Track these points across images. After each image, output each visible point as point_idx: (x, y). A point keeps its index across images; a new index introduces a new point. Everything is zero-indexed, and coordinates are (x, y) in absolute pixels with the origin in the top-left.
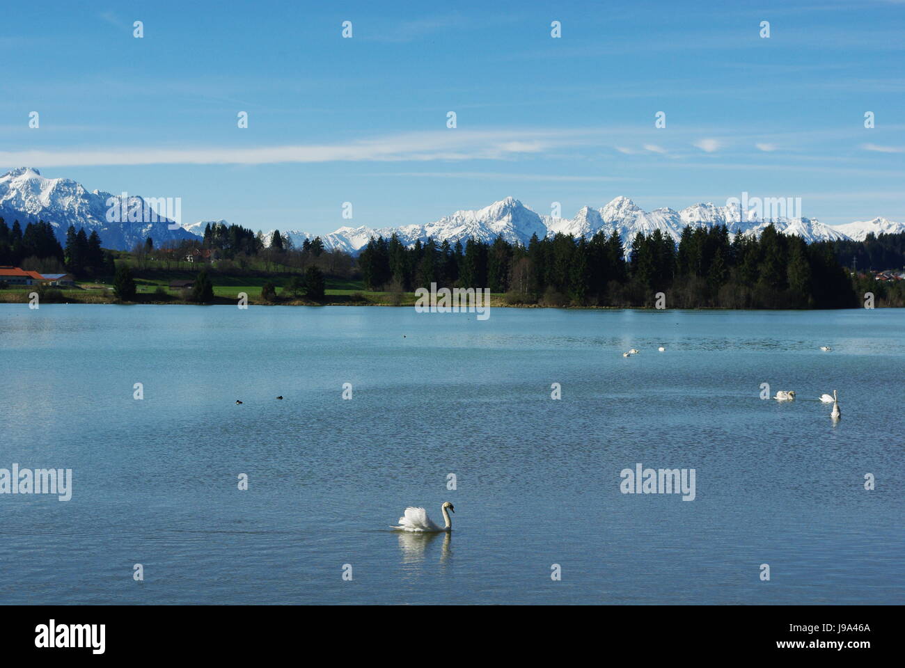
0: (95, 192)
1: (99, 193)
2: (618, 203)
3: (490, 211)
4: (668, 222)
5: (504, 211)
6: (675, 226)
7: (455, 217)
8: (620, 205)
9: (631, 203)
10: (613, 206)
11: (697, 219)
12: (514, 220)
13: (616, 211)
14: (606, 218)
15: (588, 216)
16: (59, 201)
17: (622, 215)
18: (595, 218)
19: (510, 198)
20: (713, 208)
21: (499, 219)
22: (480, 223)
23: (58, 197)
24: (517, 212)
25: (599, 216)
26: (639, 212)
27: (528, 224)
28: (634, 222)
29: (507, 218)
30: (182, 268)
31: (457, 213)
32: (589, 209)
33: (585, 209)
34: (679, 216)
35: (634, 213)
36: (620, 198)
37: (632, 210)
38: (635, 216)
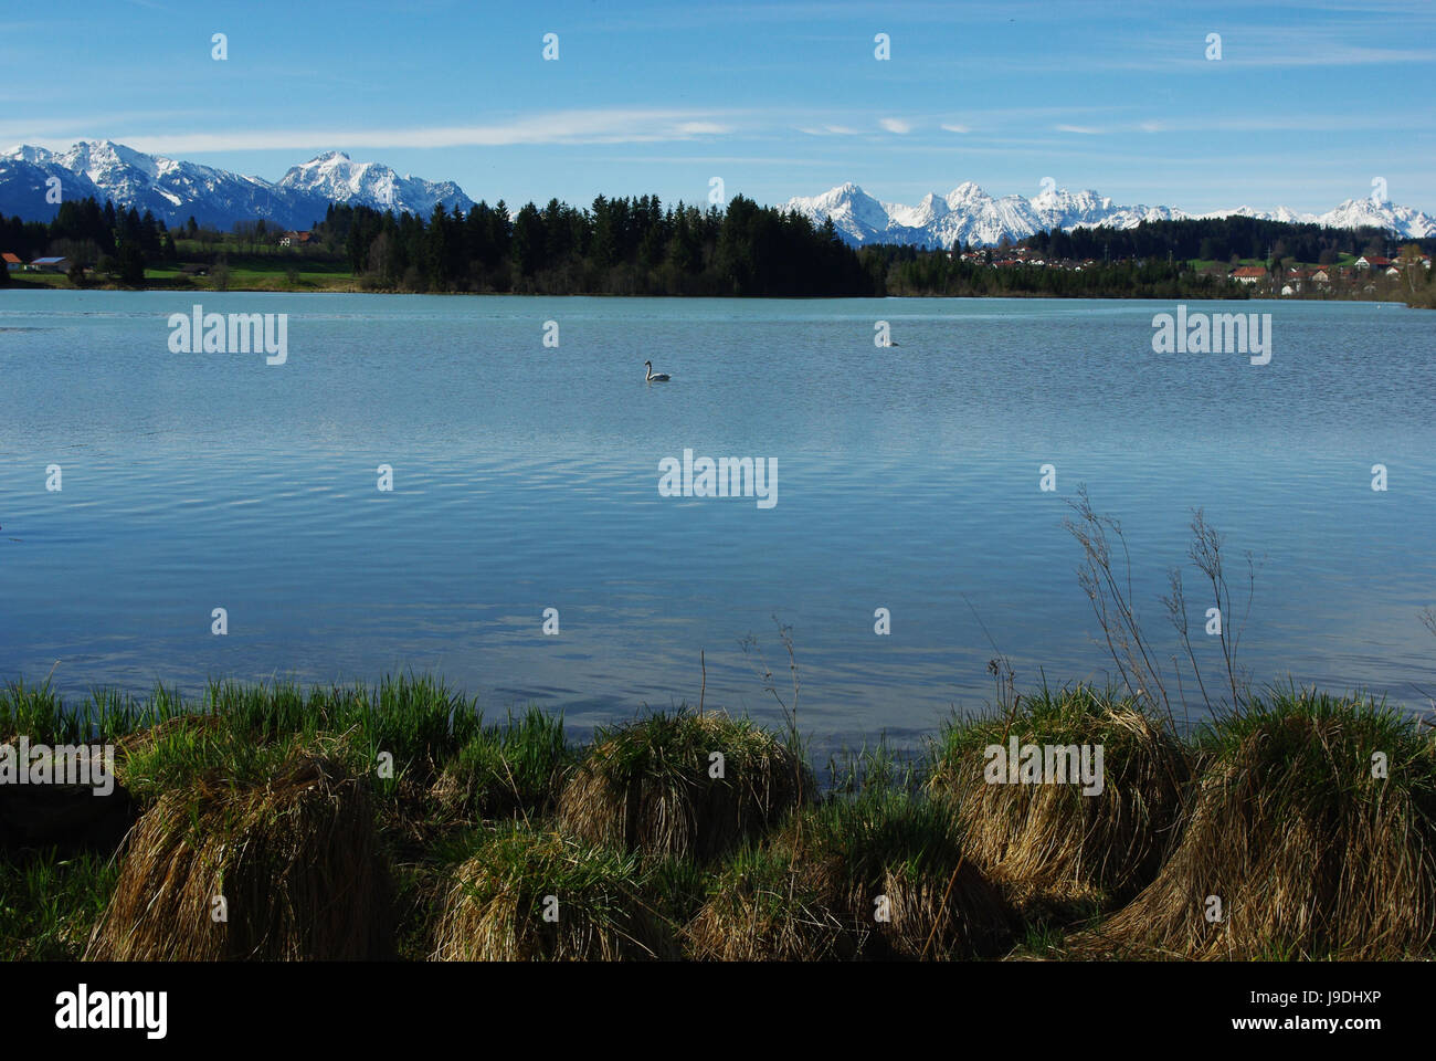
0: (407, 178)
1: (411, 178)
2: (965, 190)
3: (827, 198)
4: (1017, 210)
5: (843, 198)
6: (1024, 214)
7: (790, 204)
8: (968, 192)
9: (979, 189)
10: (960, 192)
11: (1049, 207)
12: (854, 208)
13: (963, 199)
14: (952, 206)
15: (932, 204)
16: (369, 187)
17: (969, 203)
18: (940, 206)
19: (849, 184)
20: (1066, 196)
21: (838, 206)
22: (817, 210)
23: (367, 183)
24: (857, 199)
25: (945, 204)
26: (988, 199)
27: (868, 212)
28: (980, 210)
29: (846, 206)
30: (257, 252)
31: (793, 201)
32: (934, 196)
33: (930, 197)
34: (1029, 204)
35: (982, 200)
36: (968, 184)
37: (981, 197)
38: (982, 204)
